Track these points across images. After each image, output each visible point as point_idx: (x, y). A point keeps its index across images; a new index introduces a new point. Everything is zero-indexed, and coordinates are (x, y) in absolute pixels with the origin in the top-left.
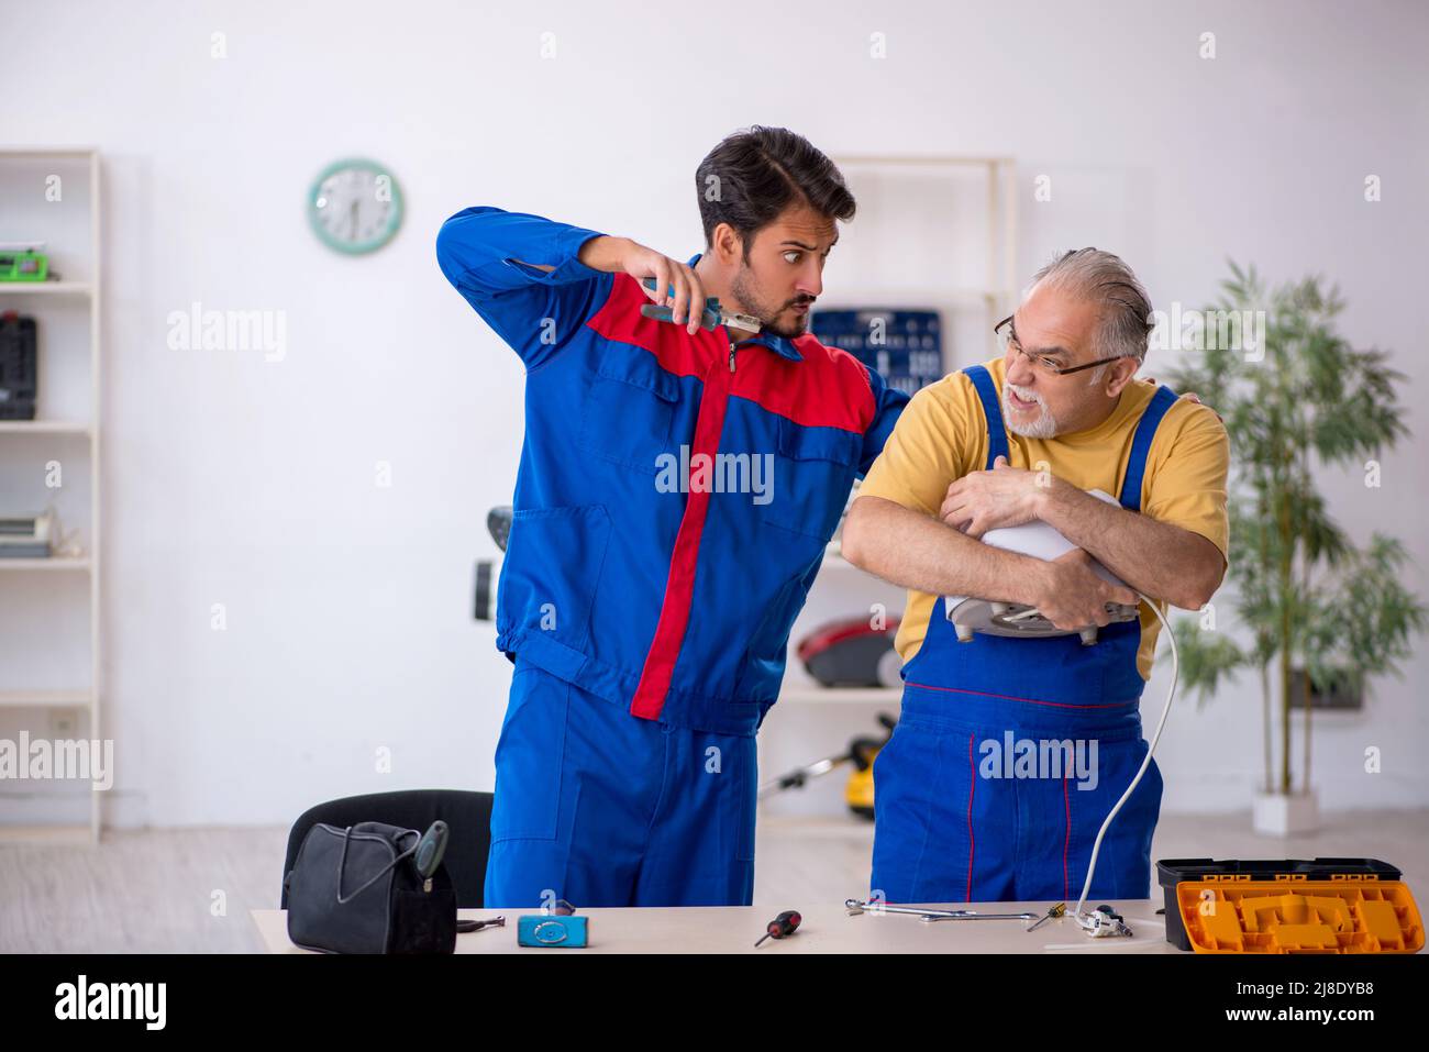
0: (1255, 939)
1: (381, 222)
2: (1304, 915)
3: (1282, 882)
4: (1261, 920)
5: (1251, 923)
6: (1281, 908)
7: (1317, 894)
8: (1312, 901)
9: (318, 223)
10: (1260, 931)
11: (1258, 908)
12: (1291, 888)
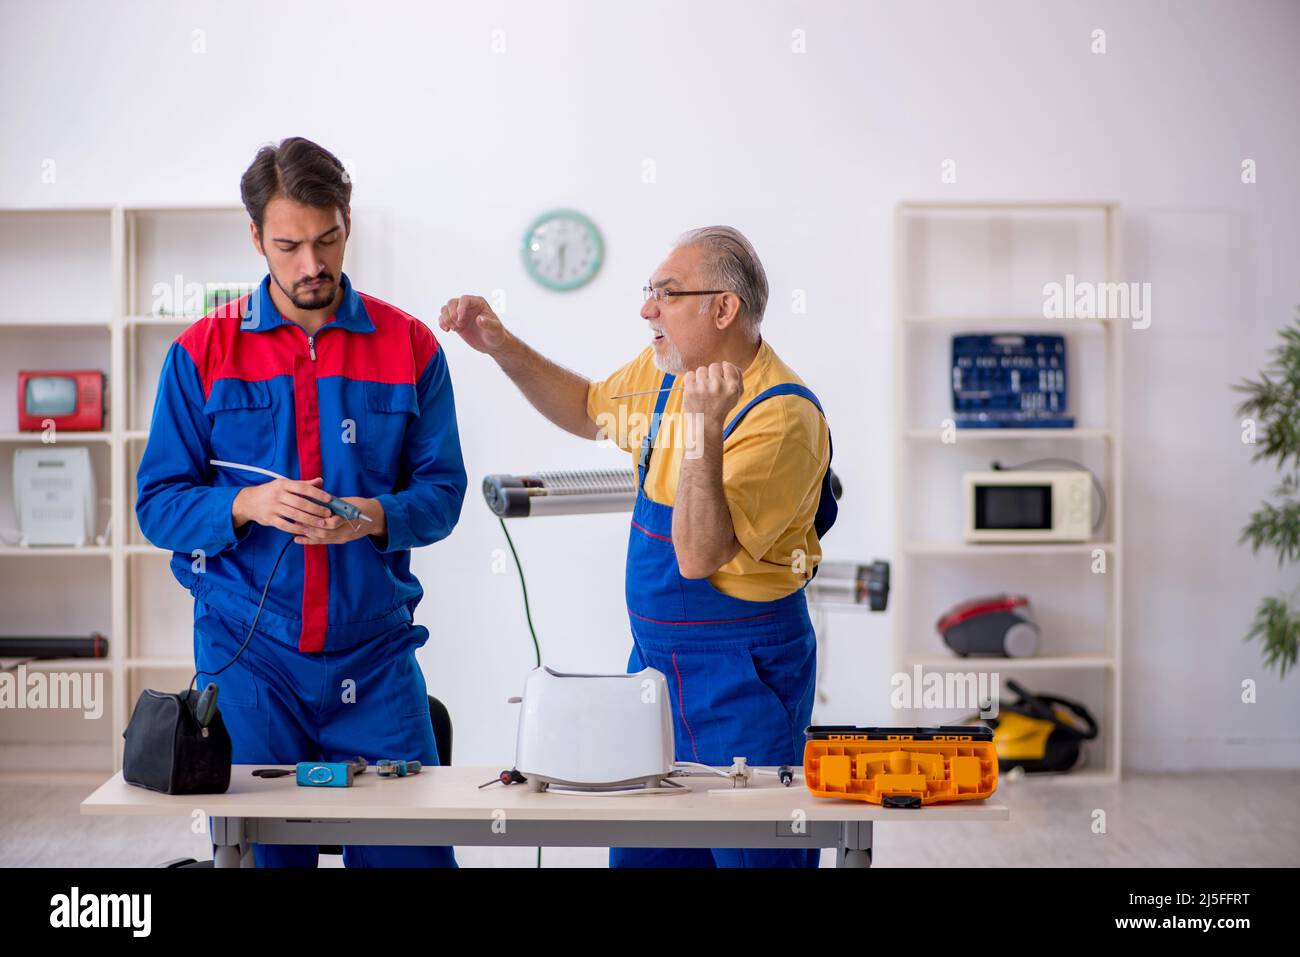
0: (861, 785)
1: (584, 263)
2: (907, 767)
3: (890, 742)
4: (870, 771)
5: (861, 771)
6: (889, 762)
7: (921, 751)
8: (916, 758)
9: (531, 264)
10: (868, 778)
11: (869, 761)
12: (900, 747)
